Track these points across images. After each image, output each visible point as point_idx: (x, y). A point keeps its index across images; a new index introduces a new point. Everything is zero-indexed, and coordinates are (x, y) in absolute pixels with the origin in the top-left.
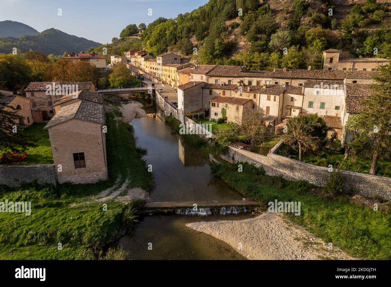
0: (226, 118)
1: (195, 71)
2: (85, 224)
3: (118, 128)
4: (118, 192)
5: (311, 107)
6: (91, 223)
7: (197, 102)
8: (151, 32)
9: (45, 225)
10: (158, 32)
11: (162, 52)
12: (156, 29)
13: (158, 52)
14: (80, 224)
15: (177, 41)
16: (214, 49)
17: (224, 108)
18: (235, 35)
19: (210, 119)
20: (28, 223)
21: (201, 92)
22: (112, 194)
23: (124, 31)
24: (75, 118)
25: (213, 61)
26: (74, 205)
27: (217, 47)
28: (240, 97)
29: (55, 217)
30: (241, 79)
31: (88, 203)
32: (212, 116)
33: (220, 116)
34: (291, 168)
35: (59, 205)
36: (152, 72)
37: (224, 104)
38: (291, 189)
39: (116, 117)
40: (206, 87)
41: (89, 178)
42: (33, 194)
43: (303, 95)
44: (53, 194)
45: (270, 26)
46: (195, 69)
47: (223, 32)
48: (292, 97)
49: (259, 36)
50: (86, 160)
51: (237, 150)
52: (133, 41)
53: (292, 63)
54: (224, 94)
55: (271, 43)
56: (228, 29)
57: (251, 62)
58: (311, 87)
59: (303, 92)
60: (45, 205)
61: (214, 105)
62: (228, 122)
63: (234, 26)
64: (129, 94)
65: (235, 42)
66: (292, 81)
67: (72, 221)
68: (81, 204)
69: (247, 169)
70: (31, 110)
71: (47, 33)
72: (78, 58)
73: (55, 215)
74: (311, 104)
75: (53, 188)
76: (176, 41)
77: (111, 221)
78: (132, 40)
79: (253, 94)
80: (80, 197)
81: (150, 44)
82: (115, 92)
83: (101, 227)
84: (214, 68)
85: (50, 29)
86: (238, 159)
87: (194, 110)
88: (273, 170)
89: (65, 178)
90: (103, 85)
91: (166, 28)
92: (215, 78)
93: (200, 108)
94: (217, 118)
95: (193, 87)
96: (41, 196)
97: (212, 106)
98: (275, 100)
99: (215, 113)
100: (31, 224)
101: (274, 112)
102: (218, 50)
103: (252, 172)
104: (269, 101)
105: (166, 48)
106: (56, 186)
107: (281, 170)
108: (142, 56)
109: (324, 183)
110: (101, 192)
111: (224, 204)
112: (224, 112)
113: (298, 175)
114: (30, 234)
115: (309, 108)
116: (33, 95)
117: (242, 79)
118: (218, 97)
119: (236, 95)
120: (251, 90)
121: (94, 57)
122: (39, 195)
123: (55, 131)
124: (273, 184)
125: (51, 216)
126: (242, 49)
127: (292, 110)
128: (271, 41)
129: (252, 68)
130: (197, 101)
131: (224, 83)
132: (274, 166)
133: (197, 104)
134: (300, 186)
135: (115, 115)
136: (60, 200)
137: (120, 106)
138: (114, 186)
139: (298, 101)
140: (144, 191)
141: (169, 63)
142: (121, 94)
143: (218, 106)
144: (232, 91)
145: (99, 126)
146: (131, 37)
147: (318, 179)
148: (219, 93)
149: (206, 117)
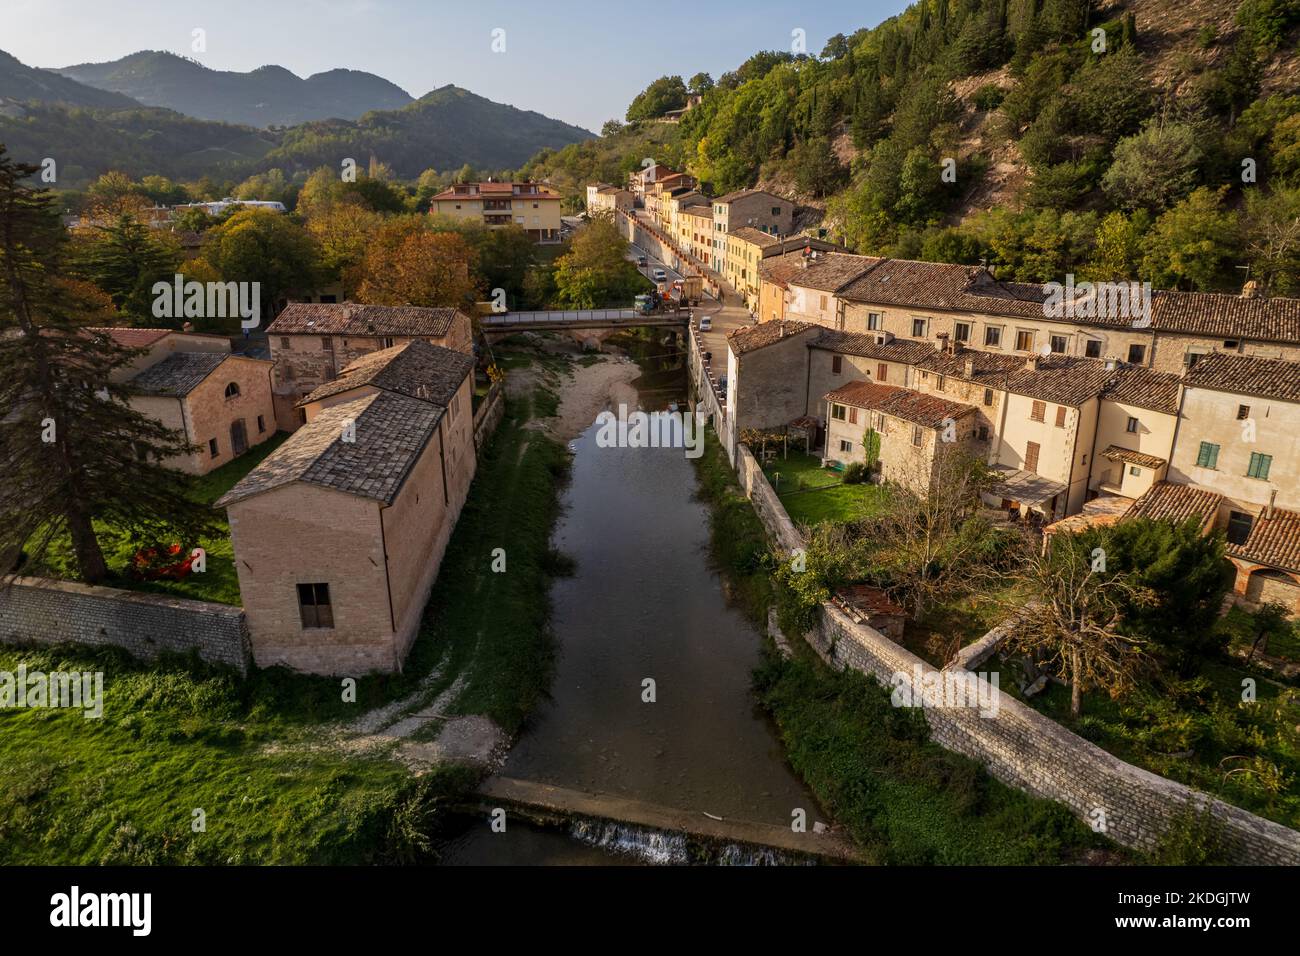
0: (879, 464)
1: (805, 275)
2: (270, 832)
3: (519, 464)
4: (414, 723)
5: (1206, 466)
6: (288, 832)
7: (789, 396)
8: (715, 111)
9: (172, 808)
10: (736, 111)
11: (740, 181)
12: (730, 102)
13: (726, 181)
14: (260, 825)
15: (792, 147)
16: (896, 186)
17: (872, 430)
18: (984, 134)
19: (823, 460)
20: (132, 792)
21: (806, 361)
22: (393, 727)
23: (640, 99)
24: (302, 479)
25: (890, 230)
26: (272, 750)
27: (907, 180)
28: (938, 394)
29: (207, 785)
30: (960, 317)
31: (314, 748)
32: (833, 453)
33: (858, 456)
34: (1021, 744)
35: (234, 742)
36: (699, 250)
37: (875, 414)
38: (1002, 827)
39: (533, 417)
40: (822, 345)
41: (342, 660)
42: (182, 691)
43: (1179, 414)
44: (232, 699)
45: (1122, 102)
46: (808, 267)
47: (942, 122)
48: (1131, 418)
49: (1073, 141)
50: (334, 607)
51: (846, 623)
52: (664, 133)
53: (1187, 259)
54: (882, 375)
55: (1111, 175)
56: (963, 109)
57: (1019, 248)
58: (1213, 389)
59: (1178, 401)
60: (197, 736)
61: (839, 413)
62: (883, 481)
63: (988, 101)
64: (605, 331)
65: (982, 162)
66: (1159, 341)
67: (243, 812)
68: (294, 749)
69: (867, 704)
70: (273, 395)
71: (432, 103)
72: (478, 197)
73: (210, 778)
74: (1207, 455)
75: (237, 679)
76: (788, 146)
77: (348, 832)
78: (661, 130)
79: (984, 389)
80: (302, 723)
81: (707, 149)
82: (560, 323)
83: (312, 850)
84: (873, 269)
85: (443, 89)
86: (847, 656)
87: (774, 422)
88: (955, 730)
89: (273, 654)
90: (537, 290)
91: (763, 97)
92: (867, 307)
93: (799, 414)
94: (847, 460)
95: (774, 343)
96: (200, 701)
97: (835, 415)
98: (1060, 423)
99: (843, 442)
100: (139, 798)
101: (1056, 467)
102: (910, 191)
103: (881, 722)
104: (1039, 424)
105: (757, 168)
106: (245, 676)
107: (985, 741)
108: (675, 194)
109: (1144, 837)
110: (366, 713)
111: (739, 835)
112: (871, 441)
113: (1042, 779)
114: (122, 834)
115: (1199, 469)
116: (286, 345)
117: (963, 319)
118: (858, 385)
119: (923, 384)
120: (976, 373)
121: (526, 196)
122: (195, 696)
123: (247, 514)
124: (939, 792)
125: (198, 781)
126: (1002, 188)
127: (1128, 466)
128: (1117, 164)
129: (1020, 271)
130: (788, 390)
131: (888, 334)
132: (962, 719)
133: (787, 403)
134: (1039, 829)
135: (532, 408)
136: (243, 723)
137: (568, 370)
138: (414, 698)
139: (1155, 434)
140: (498, 730)
141: (750, 226)
142: (577, 331)
143: (853, 420)
144: (911, 369)
145: (374, 507)
146: (660, 121)
147: (1121, 818)
148: (864, 372)
149: (813, 448)
